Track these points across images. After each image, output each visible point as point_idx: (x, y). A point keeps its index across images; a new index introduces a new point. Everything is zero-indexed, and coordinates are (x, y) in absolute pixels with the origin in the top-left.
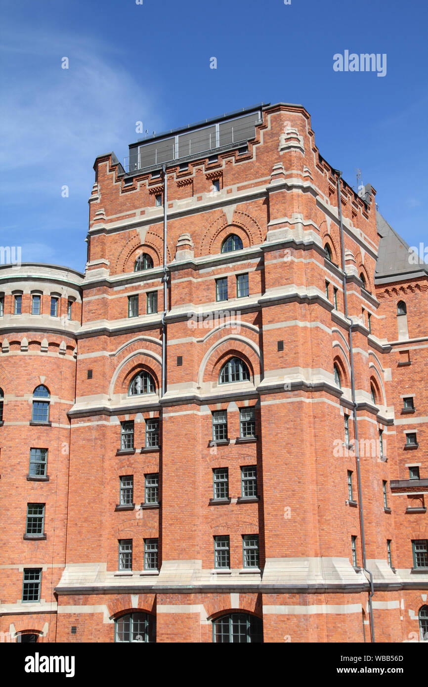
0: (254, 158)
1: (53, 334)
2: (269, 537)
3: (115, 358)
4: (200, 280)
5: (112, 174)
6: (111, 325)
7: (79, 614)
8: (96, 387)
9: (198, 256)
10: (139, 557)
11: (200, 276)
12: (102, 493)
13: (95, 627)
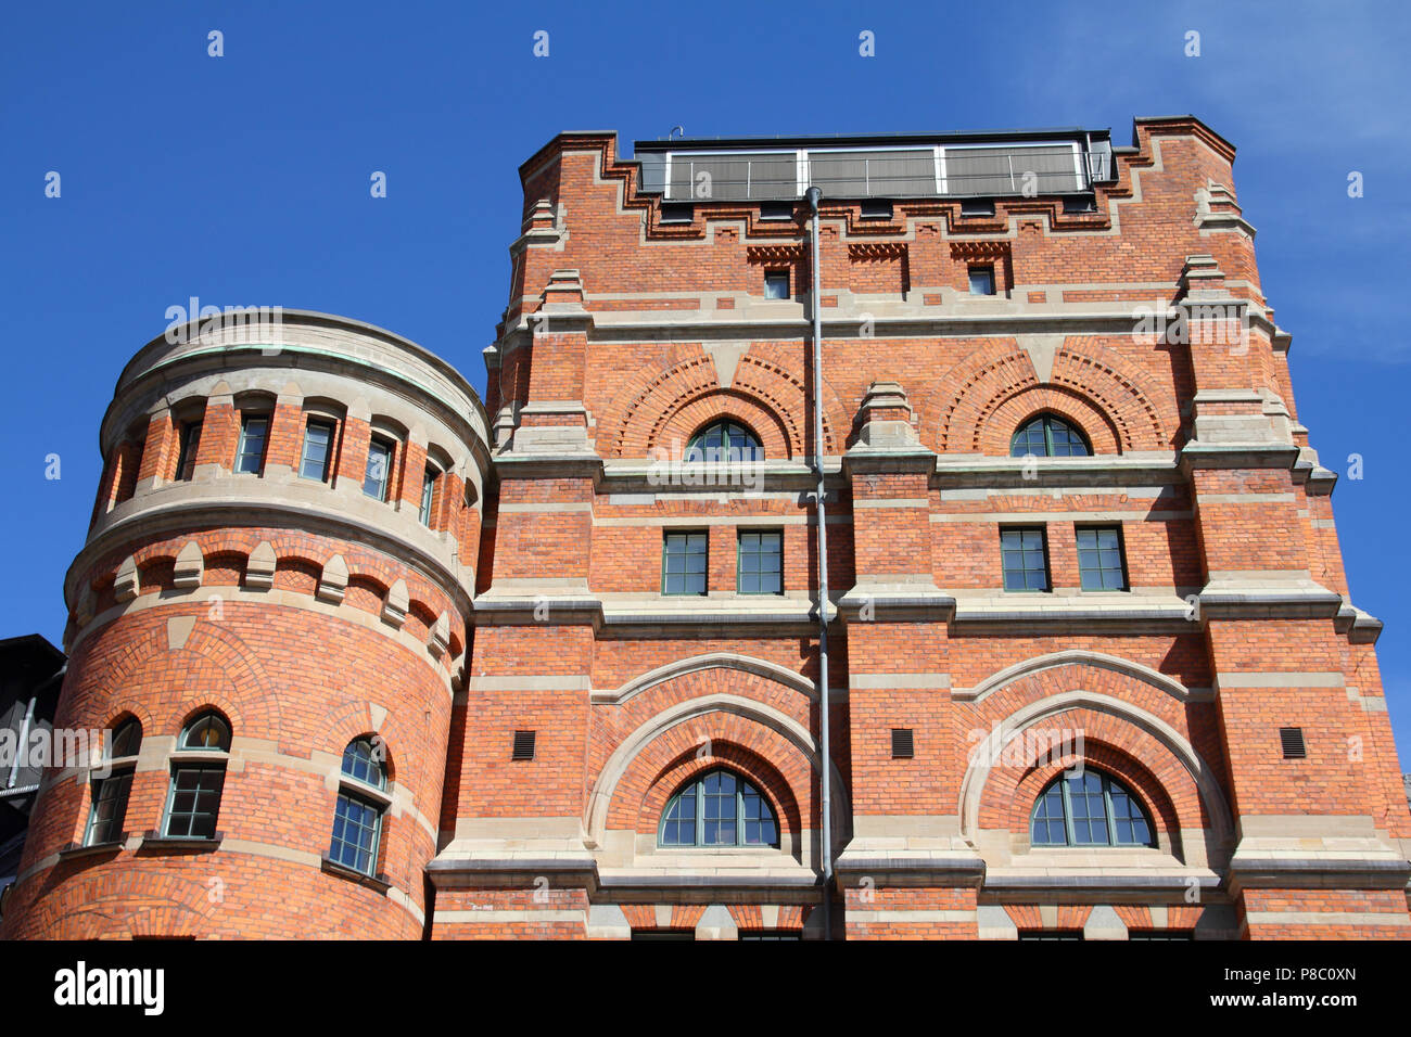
0: (1115, 230)
3: (616, 711)
4: (944, 518)
5: (615, 188)
11: (946, 508)
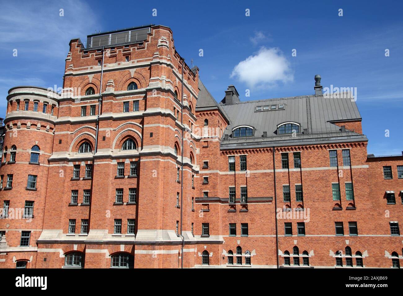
0: (146, 49)
1: (43, 122)
2: (140, 220)
3: (73, 135)
4: (116, 102)
5: (78, 48)
6: (72, 119)
7: (48, 252)
8: (63, 148)
9: (116, 91)
10: (79, 227)
11: (117, 100)
12: (63, 198)
13: (56, 258)
